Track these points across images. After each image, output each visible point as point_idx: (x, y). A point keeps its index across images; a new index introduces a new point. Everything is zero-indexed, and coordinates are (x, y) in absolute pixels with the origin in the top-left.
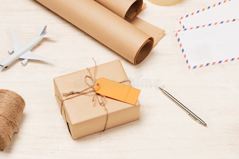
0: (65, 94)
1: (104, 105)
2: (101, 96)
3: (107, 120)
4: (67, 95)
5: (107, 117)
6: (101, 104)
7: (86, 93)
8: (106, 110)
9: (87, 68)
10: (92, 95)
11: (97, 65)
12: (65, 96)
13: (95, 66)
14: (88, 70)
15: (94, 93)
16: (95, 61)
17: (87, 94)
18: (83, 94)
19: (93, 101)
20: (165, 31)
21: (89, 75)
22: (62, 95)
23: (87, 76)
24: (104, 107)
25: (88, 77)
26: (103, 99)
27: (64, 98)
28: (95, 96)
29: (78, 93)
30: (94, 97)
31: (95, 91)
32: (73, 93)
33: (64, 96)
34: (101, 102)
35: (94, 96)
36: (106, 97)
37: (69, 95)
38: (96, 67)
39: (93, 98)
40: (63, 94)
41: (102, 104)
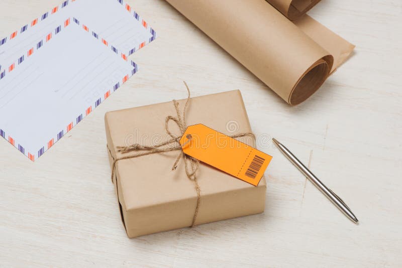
0: (123, 148)
1: (195, 178)
2: (193, 160)
3: (197, 208)
4: (125, 150)
5: (198, 203)
6: (189, 176)
7: (163, 151)
8: (197, 188)
9: (174, 101)
10: (174, 157)
11: (191, 97)
12: (121, 152)
13: (187, 97)
14: (175, 104)
15: (178, 153)
16: (188, 89)
17: (165, 153)
18: (157, 152)
19: (173, 170)
20: (354, 46)
21: (174, 115)
22: (116, 150)
23: (170, 118)
24: (194, 182)
25: (172, 119)
26: (195, 167)
27: (119, 155)
28: (181, 159)
29: (148, 149)
30: (177, 161)
31: (181, 149)
32: (137, 148)
33: (119, 151)
34: (190, 172)
35: (179, 158)
36: (201, 162)
37: (130, 150)
38: (189, 100)
39: (176, 164)
40: (118, 147)
41: (193, 177)
